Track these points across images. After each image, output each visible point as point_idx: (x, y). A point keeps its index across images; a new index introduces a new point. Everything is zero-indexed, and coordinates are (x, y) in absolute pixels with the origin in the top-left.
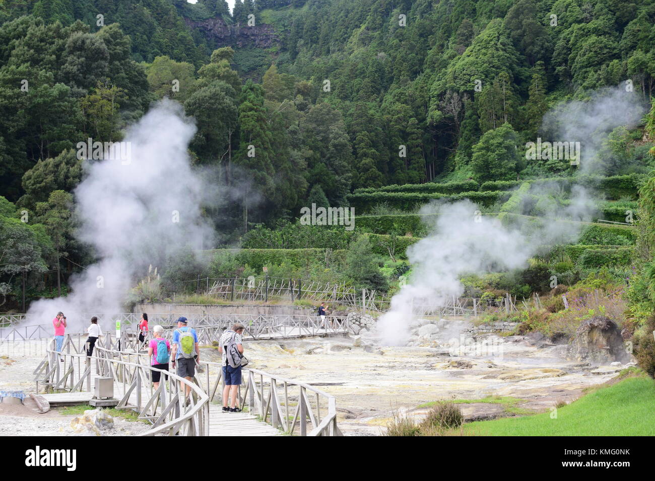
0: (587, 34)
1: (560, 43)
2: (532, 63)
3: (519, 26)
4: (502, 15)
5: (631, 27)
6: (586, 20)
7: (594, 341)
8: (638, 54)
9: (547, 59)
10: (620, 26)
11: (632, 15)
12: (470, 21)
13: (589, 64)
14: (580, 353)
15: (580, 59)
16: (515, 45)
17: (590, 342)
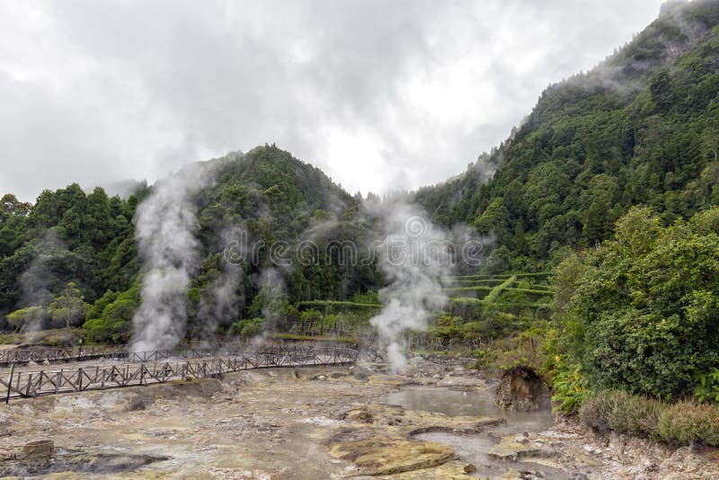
0: (544, 203)
1: (531, 208)
2: (518, 218)
3: (510, 200)
4: (502, 196)
5: (567, 199)
6: (545, 197)
7: (517, 389)
8: (572, 212)
9: (525, 216)
10: (562, 198)
11: (568, 192)
12: (486, 200)
13: (547, 217)
14: (504, 400)
15: (541, 216)
16: (508, 209)
17: (513, 391)
